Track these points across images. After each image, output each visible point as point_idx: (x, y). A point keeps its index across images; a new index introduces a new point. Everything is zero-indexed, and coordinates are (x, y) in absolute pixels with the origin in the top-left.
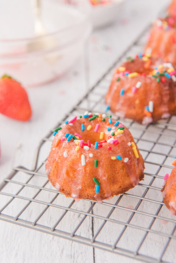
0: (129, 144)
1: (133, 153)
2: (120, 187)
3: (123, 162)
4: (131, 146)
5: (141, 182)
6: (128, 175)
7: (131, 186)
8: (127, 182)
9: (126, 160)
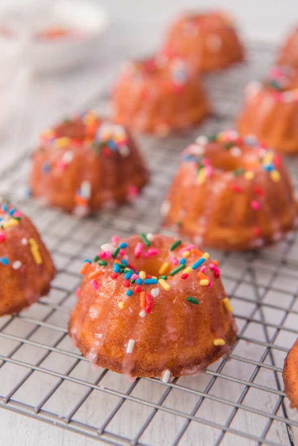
0: (24, 241)
1: (31, 255)
2: (7, 305)
3: (12, 268)
4: (29, 246)
5: (44, 299)
6: (21, 287)
7: (26, 304)
8: (19, 298)
9: (17, 265)
